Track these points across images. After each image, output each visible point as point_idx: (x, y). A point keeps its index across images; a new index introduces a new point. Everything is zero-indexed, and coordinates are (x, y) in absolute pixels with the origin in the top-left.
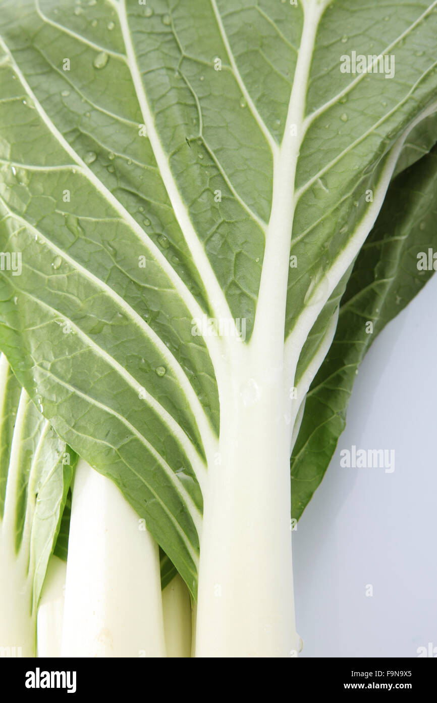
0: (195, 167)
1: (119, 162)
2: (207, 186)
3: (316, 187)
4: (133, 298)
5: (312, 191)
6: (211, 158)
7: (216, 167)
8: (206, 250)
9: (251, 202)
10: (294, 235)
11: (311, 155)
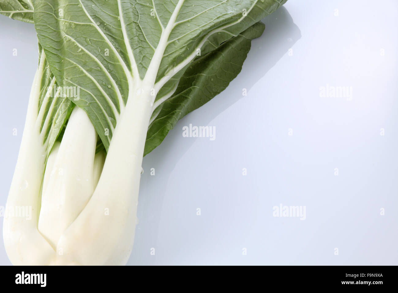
0: (134, 29)
1: (108, 26)
2: (138, 35)
3: (175, 42)
4: (104, 64)
5: (174, 43)
6: (141, 30)
7: (142, 32)
8: (133, 52)
9: (152, 43)
10: (164, 53)
11: (175, 33)
